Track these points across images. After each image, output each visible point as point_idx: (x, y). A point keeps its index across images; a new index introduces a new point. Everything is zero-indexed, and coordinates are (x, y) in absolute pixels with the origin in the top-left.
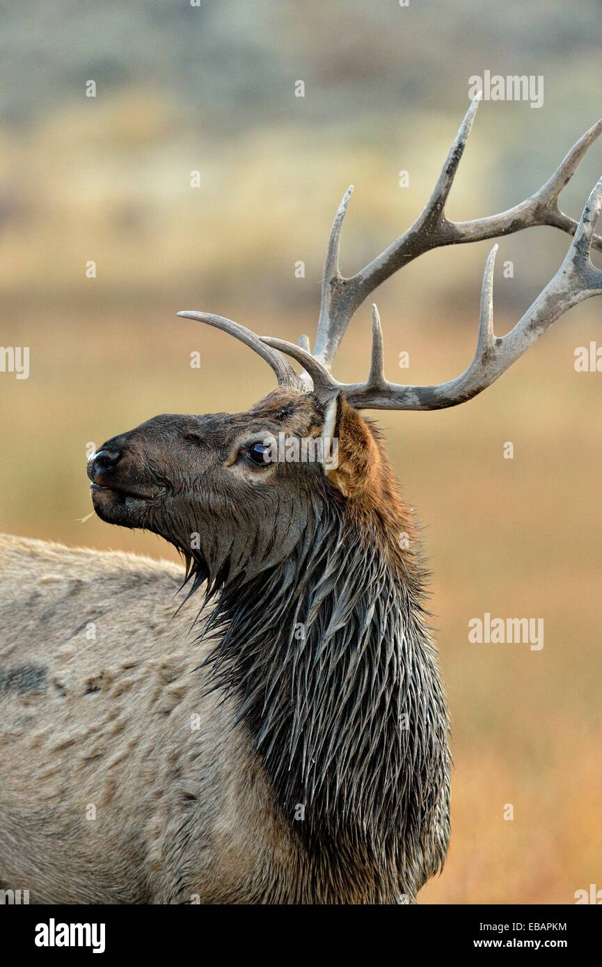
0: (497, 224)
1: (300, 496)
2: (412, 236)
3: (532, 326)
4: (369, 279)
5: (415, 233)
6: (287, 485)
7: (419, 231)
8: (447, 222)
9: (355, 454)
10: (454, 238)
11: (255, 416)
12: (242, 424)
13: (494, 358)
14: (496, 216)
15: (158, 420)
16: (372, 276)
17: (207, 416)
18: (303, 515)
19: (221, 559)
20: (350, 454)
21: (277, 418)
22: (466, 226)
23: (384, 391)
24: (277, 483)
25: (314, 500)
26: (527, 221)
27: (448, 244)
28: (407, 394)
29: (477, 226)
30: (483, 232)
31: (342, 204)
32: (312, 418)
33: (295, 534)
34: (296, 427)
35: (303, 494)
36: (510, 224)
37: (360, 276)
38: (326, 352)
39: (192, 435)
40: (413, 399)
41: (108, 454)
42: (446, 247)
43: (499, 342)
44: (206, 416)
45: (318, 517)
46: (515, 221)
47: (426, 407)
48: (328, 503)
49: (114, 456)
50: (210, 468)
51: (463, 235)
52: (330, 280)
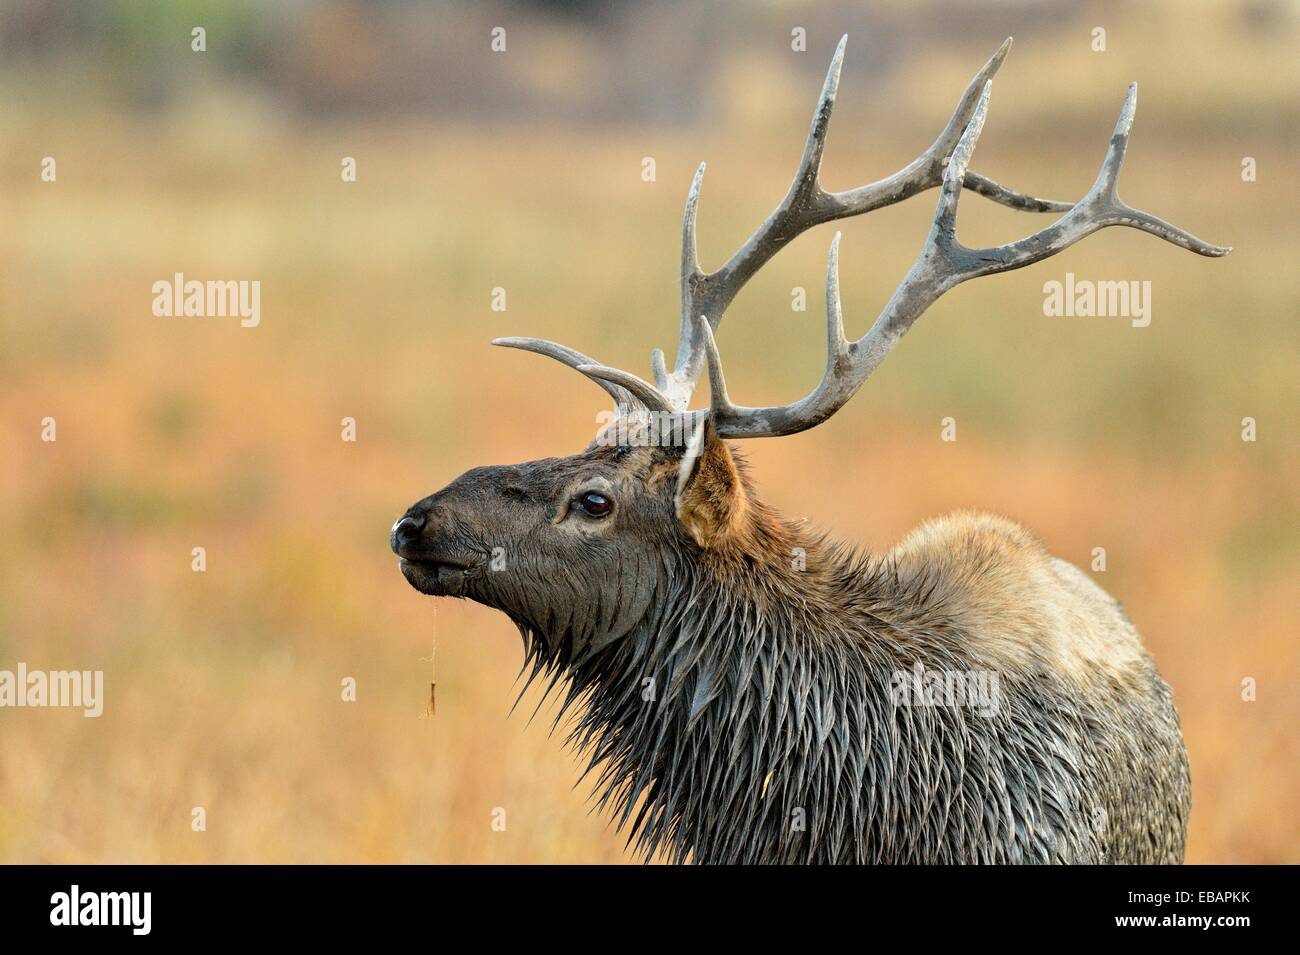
0: (885, 190)
1: (646, 550)
2: (782, 215)
3: (891, 325)
4: (737, 272)
5: (785, 212)
6: (630, 538)
7: (790, 209)
8: (823, 194)
9: (715, 494)
10: (834, 212)
11: (588, 458)
12: (573, 470)
13: (850, 368)
14: (883, 181)
15: (472, 475)
16: (739, 267)
17: (531, 464)
18: (652, 573)
19: (561, 633)
20: (709, 494)
21: (613, 459)
22: (848, 197)
23: (730, 417)
24: (616, 536)
25: (664, 554)
26: (923, 183)
27: (828, 220)
28: (756, 418)
29: (861, 196)
30: (870, 202)
31: (693, 187)
32: (653, 455)
33: (644, 594)
34: (636, 468)
35: (651, 547)
36: (901, 188)
37: (726, 269)
38: (689, 366)
39: (512, 489)
40: (762, 424)
41: (411, 520)
42: (826, 224)
43: (853, 348)
44: (529, 464)
45: (671, 573)
46: (906, 184)
47: (778, 433)
48: (680, 555)
49: (418, 523)
50: (536, 527)
51: (846, 208)
52: (688, 278)
